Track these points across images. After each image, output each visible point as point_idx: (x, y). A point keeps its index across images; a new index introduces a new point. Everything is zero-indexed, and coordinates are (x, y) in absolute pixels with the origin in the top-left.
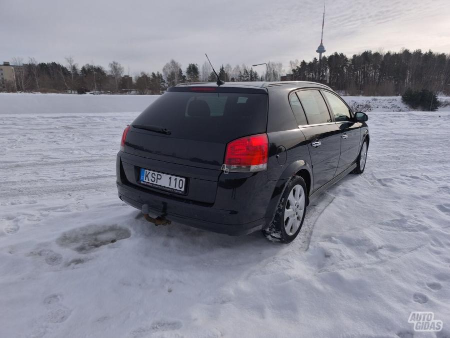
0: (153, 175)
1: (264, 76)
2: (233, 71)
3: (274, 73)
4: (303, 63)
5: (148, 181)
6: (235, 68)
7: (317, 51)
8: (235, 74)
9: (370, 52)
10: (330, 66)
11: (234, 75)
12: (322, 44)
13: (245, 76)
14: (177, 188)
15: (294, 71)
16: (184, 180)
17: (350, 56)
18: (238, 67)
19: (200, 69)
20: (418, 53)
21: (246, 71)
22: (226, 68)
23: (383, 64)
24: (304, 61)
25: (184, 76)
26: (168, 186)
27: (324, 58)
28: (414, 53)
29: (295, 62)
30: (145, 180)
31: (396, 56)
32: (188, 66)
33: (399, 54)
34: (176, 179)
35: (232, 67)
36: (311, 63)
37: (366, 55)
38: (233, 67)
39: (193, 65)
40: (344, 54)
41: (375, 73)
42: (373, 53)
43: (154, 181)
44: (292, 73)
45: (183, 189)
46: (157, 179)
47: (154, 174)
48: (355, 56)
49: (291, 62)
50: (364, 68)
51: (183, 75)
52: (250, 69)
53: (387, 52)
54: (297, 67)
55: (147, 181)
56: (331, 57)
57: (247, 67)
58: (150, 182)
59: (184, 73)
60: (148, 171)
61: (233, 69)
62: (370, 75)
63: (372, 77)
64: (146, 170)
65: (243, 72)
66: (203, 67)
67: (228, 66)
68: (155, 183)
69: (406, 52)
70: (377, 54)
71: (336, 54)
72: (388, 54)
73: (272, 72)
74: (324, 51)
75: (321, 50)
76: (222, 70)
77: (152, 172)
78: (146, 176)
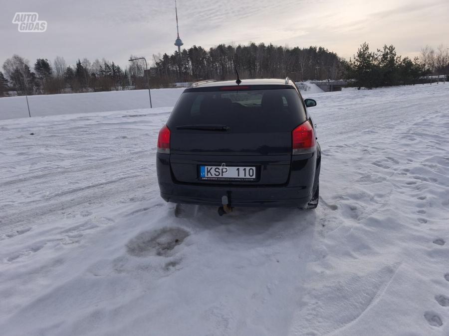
0: (217, 170)
1: (128, 70)
2: (93, 65)
3: (138, 67)
4: (166, 56)
5: (211, 176)
6: (94, 63)
7: (175, 44)
8: (94, 68)
9: (224, 45)
10: (191, 59)
11: (93, 70)
12: (178, 37)
13: (106, 71)
14: (248, 176)
15: (157, 64)
16: (254, 168)
17: (207, 49)
18: (97, 62)
19: (52, 64)
20: (262, 46)
21: (107, 66)
22: (84, 62)
23: (236, 55)
24: (166, 54)
25: (33, 74)
26: (237, 177)
27: (185, 51)
28: (259, 46)
29: (158, 56)
30: (206, 176)
31: (246, 49)
32: (36, 62)
33: (247, 47)
34: (245, 169)
35: (90, 61)
36: (173, 55)
37: (221, 47)
38: (92, 62)
39: (43, 60)
40: (202, 47)
41: (231, 64)
42: (226, 46)
43: (219, 175)
44: (156, 66)
45: (254, 177)
46: (223, 172)
47: (218, 168)
48: (211, 49)
49: (153, 55)
50: (221, 60)
51: (31, 71)
52: (112, 63)
53: (238, 45)
54: (160, 60)
55: (209, 175)
56: (191, 50)
57: (108, 62)
58: (214, 176)
59: (32, 70)
60: (209, 168)
61: (92, 64)
62: (226, 65)
63: (229, 67)
64: (206, 167)
65: (104, 67)
66: (56, 63)
67: (86, 61)
68: (220, 176)
69: (253, 45)
70: (230, 47)
71: (195, 47)
72: (239, 47)
73: (135, 66)
74: (182, 44)
75: (179, 43)
76: (79, 64)
77: (214, 168)
78: (208, 172)
